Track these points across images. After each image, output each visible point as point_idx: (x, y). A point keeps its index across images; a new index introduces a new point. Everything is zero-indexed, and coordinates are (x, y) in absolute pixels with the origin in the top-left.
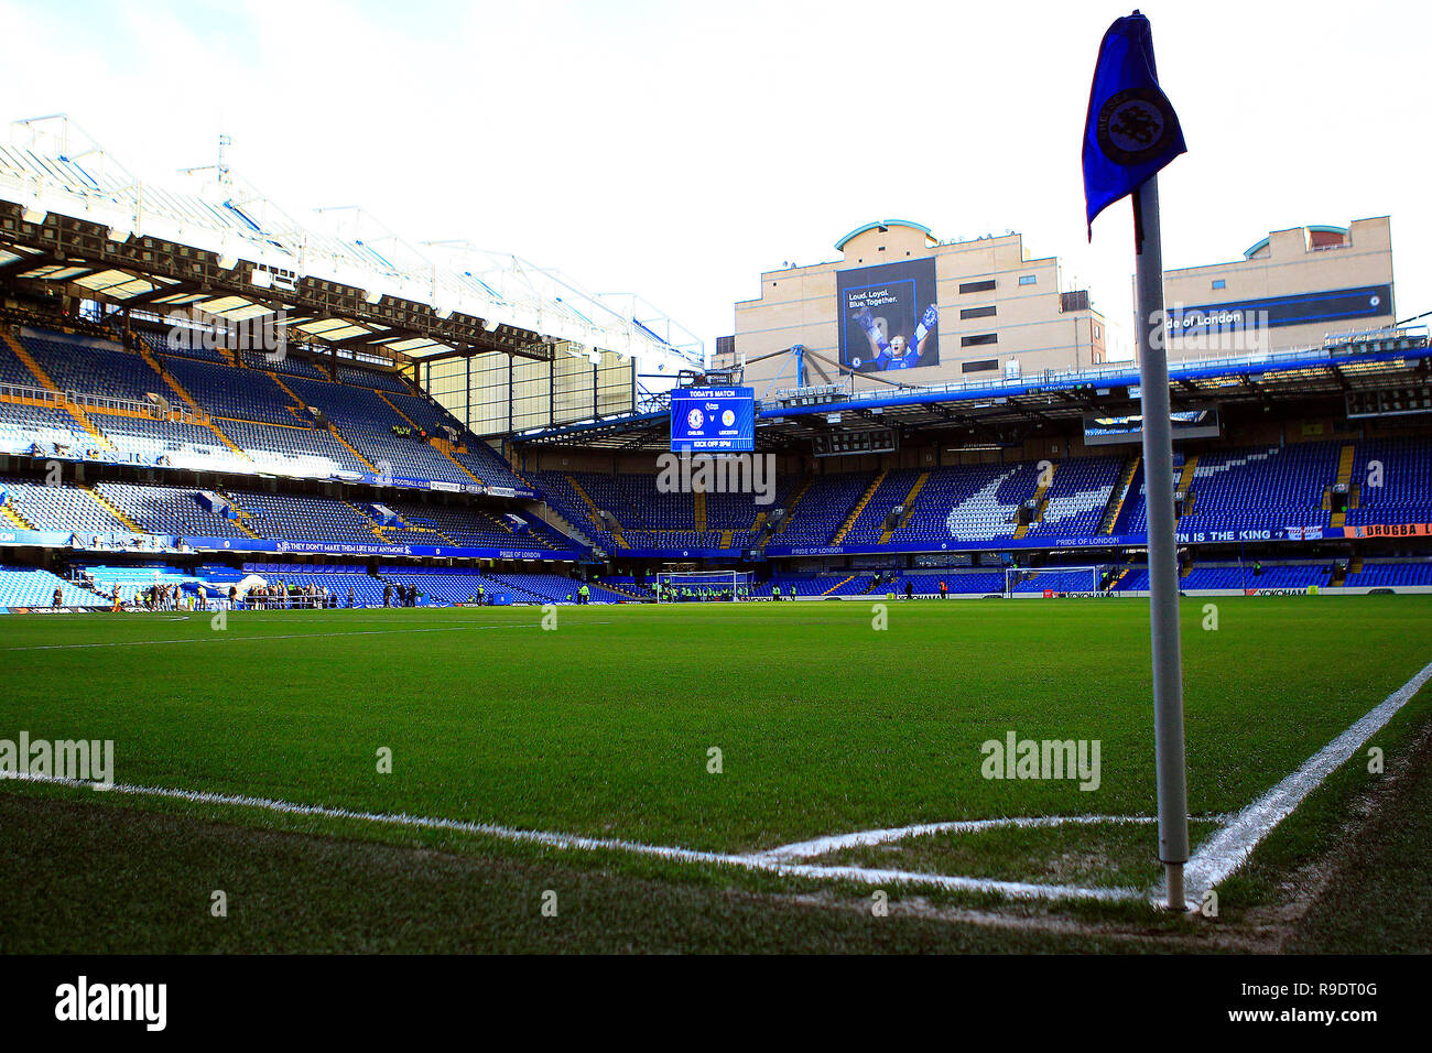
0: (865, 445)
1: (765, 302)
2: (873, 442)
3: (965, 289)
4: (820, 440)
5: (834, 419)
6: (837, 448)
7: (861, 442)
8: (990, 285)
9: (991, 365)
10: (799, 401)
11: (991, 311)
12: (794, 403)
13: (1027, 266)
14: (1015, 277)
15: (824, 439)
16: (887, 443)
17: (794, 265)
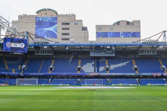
0: (47, 53)
1: (19, 22)
2: (48, 52)
3: (63, 24)
4: (36, 51)
5: (46, 47)
6: (40, 53)
7: (46, 52)
8: (68, 24)
9: (68, 39)
10: (38, 43)
11: (68, 29)
12: (37, 43)
13: (76, 21)
14: (73, 23)
15: (38, 51)
16: (51, 53)
17: (26, 15)
